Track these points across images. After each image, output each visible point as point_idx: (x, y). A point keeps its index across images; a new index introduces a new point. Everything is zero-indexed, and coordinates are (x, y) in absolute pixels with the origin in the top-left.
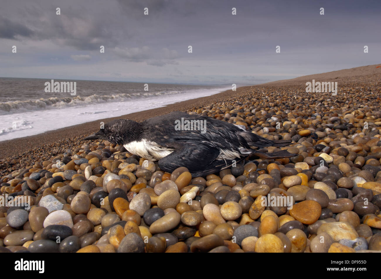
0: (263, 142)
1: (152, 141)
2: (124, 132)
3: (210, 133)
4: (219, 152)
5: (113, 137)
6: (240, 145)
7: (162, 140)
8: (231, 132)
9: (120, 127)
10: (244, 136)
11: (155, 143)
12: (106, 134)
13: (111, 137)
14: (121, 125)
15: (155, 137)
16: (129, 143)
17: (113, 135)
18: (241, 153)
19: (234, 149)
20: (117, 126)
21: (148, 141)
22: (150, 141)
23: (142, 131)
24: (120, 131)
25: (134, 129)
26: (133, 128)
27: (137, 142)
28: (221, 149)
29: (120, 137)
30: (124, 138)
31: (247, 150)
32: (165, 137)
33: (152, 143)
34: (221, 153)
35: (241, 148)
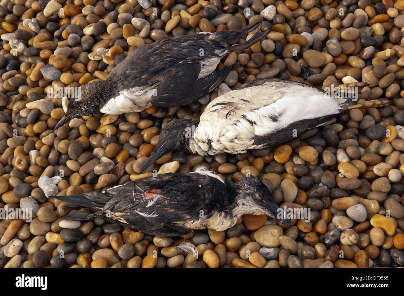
0: (234, 35)
1: (132, 87)
2: (95, 95)
3: (182, 51)
4: (200, 65)
5: (85, 107)
6: (214, 48)
7: (142, 80)
8: (199, 40)
9: (88, 93)
10: (214, 38)
11: (137, 87)
12: (77, 108)
13: (84, 108)
14: (88, 91)
15: (134, 81)
16: (106, 103)
17: (84, 105)
18: (219, 55)
19: (211, 55)
20: (85, 93)
21: (128, 89)
22: (130, 89)
23: (115, 85)
24: (90, 97)
25: (104, 88)
26: (102, 87)
27: (114, 98)
28: (200, 61)
29: (93, 103)
30: (97, 102)
31: (223, 50)
32: (143, 77)
33: (134, 89)
34: (201, 65)
35: (217, 52)
